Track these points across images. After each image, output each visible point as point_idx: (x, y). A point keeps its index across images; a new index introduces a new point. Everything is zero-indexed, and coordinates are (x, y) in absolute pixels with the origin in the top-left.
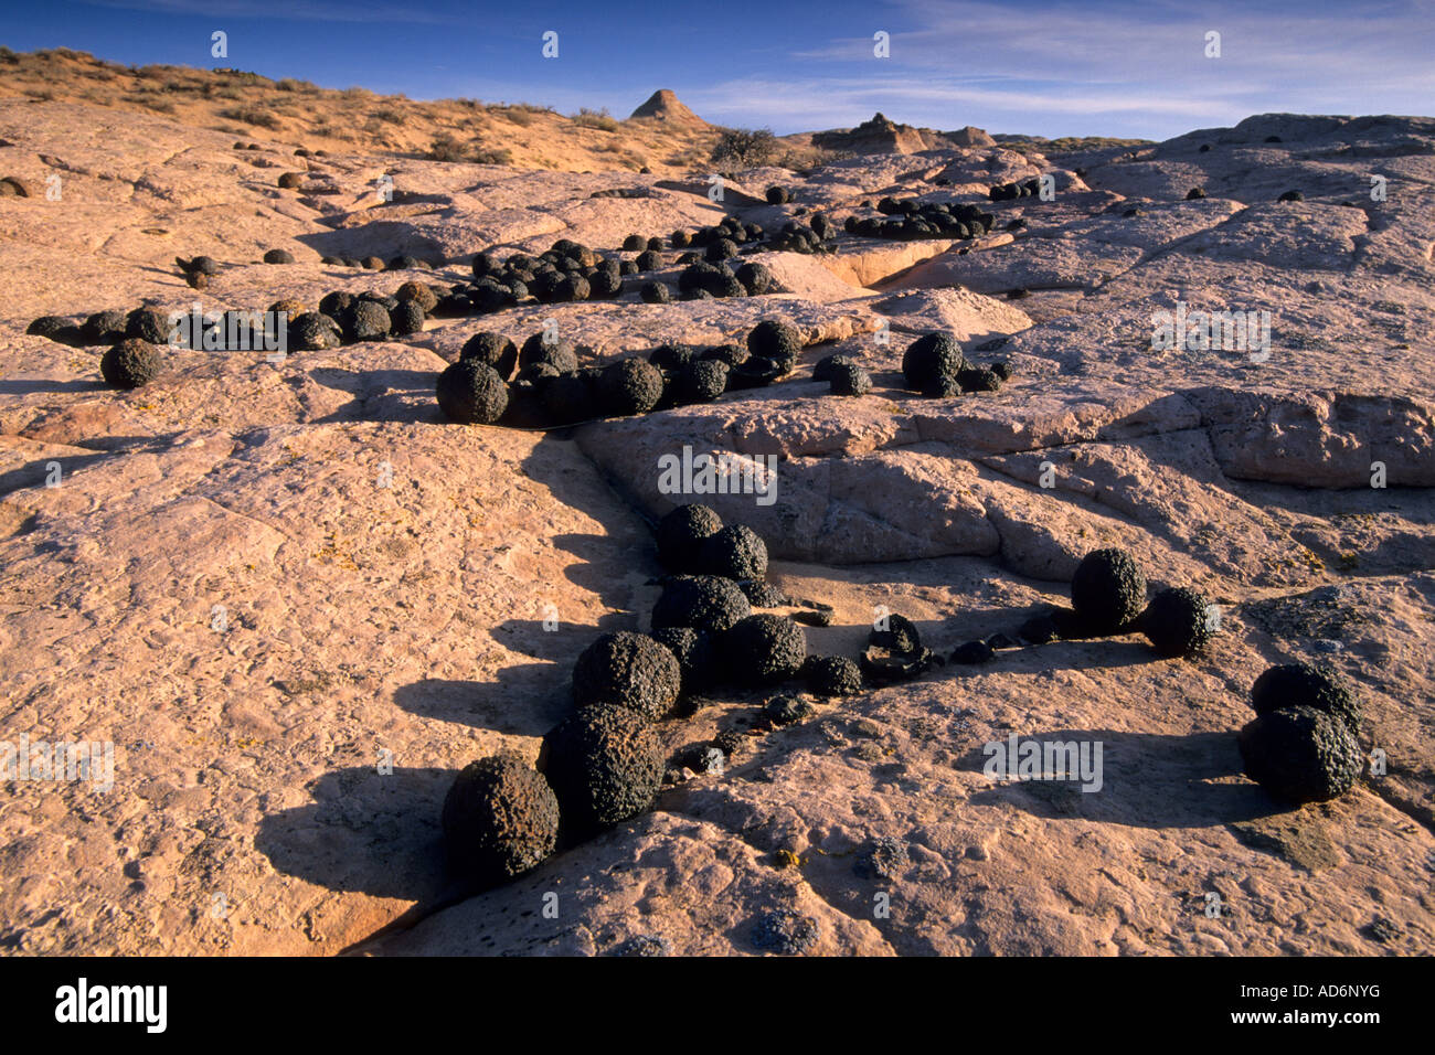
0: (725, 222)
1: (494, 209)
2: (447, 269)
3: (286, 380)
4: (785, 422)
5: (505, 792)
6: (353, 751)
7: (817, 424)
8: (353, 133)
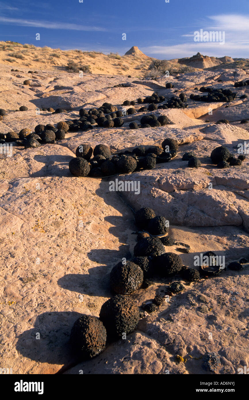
0: (153, 95)
1: (85, 91)
2: (72, 113)
3: (25, 159)
4: (175, 179)
5: (90, 332)
6: (43, 306)
7: (184, 180)
8: (45, 60)
